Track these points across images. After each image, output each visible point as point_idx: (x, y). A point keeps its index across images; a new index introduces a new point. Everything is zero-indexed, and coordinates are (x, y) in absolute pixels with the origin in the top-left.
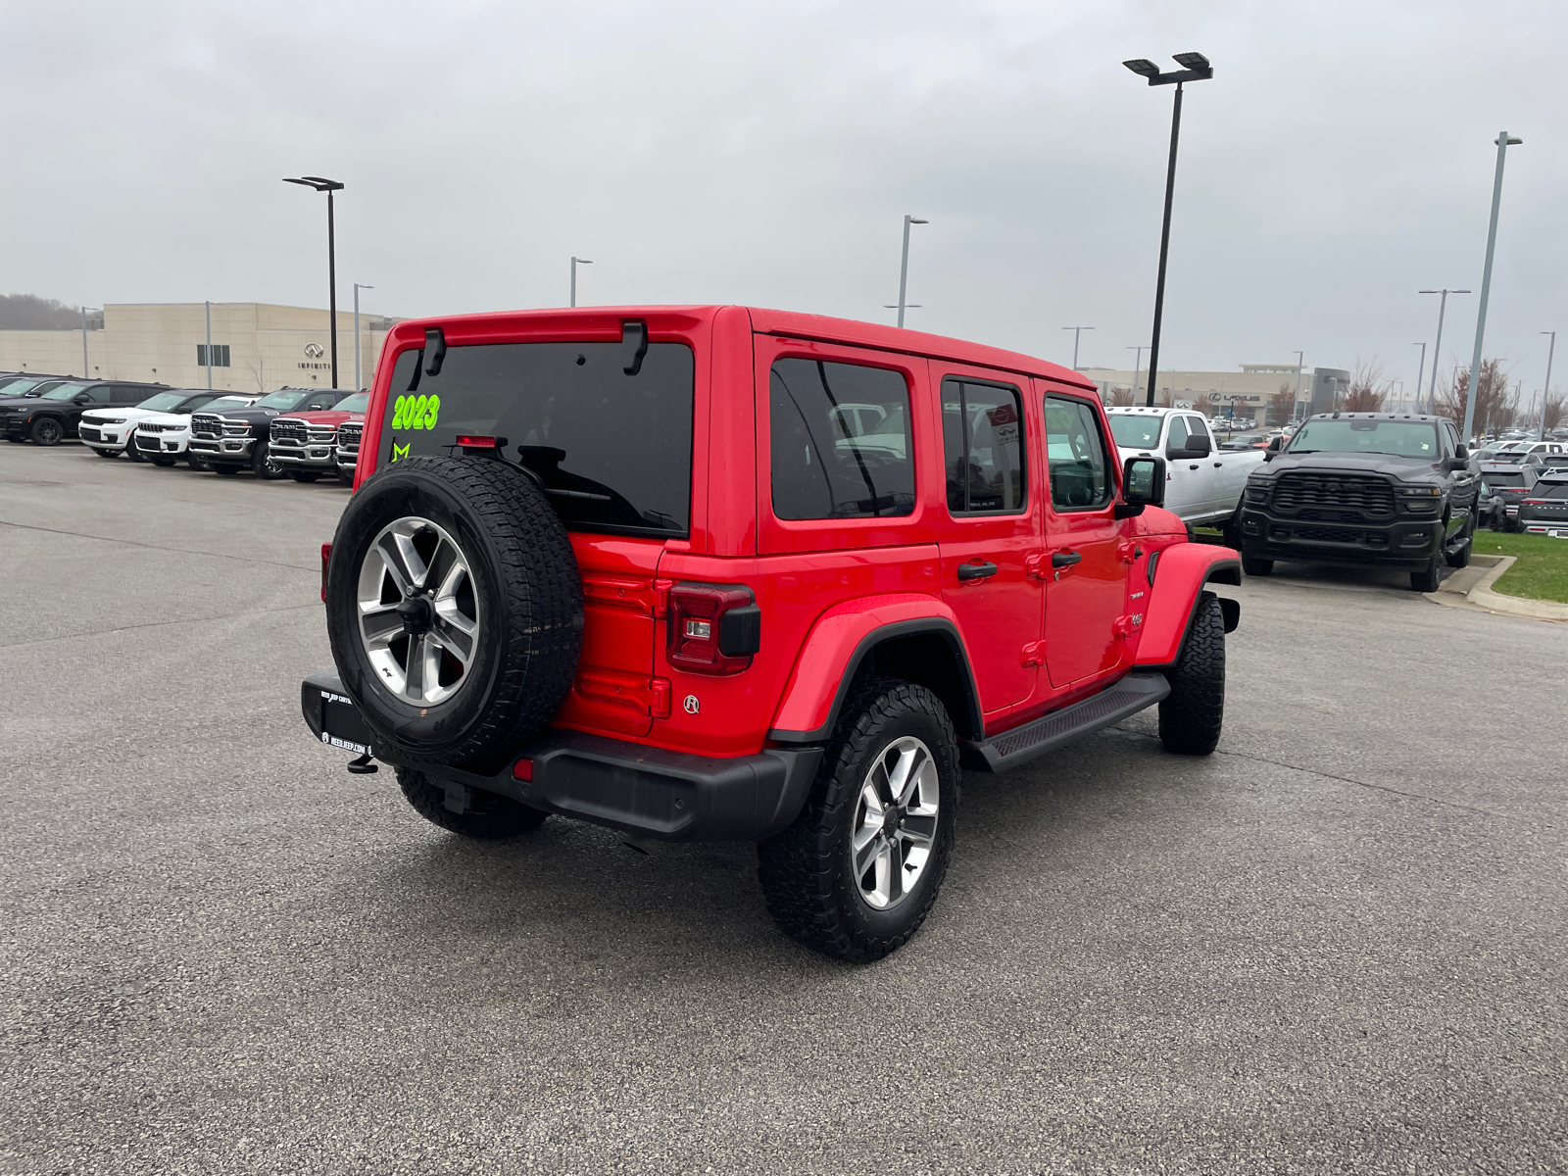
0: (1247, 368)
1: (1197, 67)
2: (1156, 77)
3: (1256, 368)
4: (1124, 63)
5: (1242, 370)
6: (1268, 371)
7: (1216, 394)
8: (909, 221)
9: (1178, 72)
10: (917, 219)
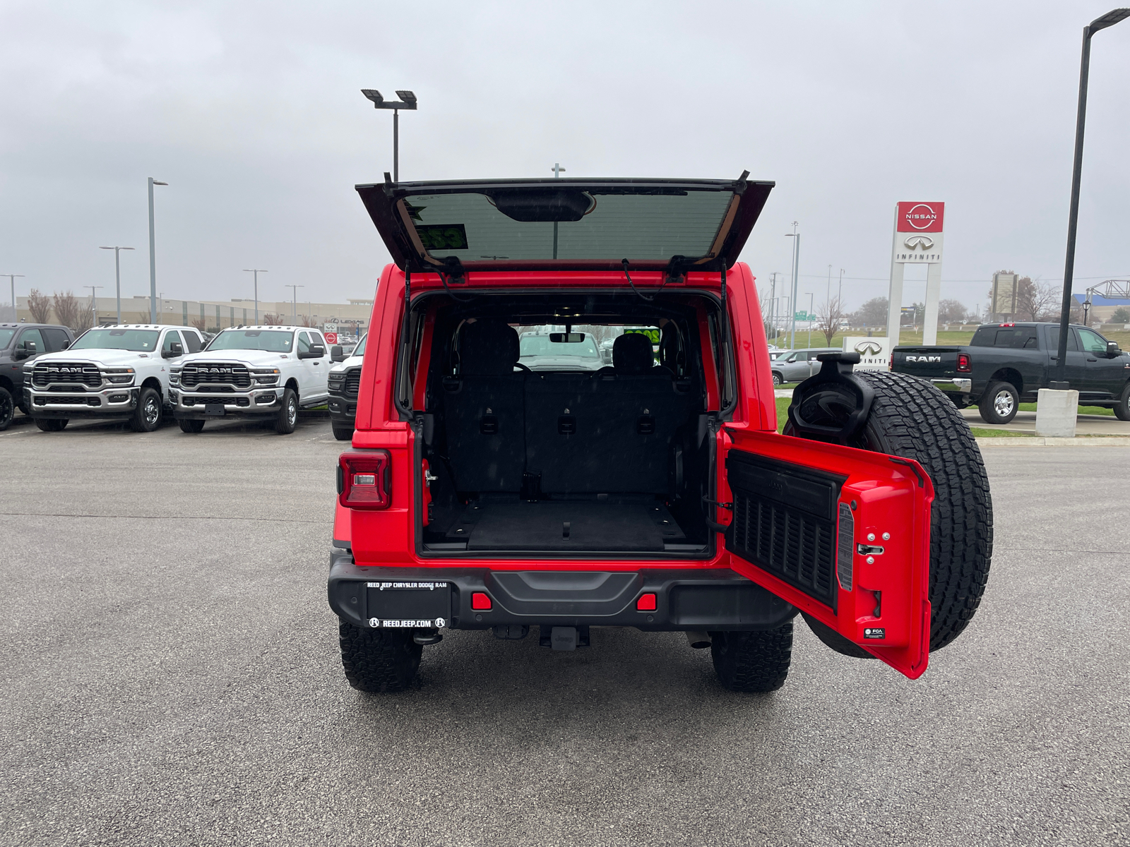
0: (352, 302)
1: (409, 101)
2: (379, 102)
3: (358, 302)
4: (362, 91)
5: (349, 303)
6: (366, 304)
7: (335, 319)
8: (152, 182)
9: (394, 102)
10: (159, 181)
